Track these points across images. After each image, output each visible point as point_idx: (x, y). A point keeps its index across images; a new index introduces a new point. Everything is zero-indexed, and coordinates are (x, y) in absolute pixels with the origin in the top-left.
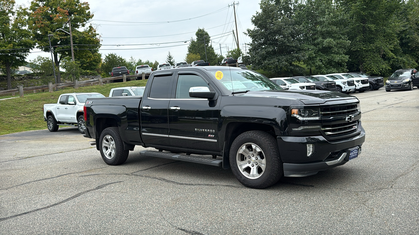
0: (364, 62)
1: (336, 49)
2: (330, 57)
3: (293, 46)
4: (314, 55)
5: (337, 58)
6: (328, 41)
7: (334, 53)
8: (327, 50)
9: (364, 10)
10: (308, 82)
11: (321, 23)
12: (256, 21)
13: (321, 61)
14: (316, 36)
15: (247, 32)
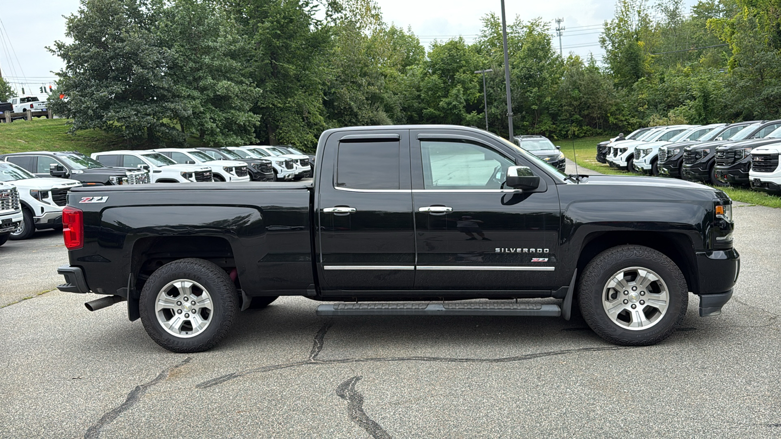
0: (277, 127)
1: (238, 102)
2: (229, 115)
3: (163, 88)
4: (202, 109)
5: (243, 118)
6: (223, 85)
7: (234, 108)
8: (220, 101)
9: (278, 37)
10: (226, 159)
11: (208, 50)
12: (76, 27)
13: (214, 121)
14: (200, 73)
15: (54, 48)
